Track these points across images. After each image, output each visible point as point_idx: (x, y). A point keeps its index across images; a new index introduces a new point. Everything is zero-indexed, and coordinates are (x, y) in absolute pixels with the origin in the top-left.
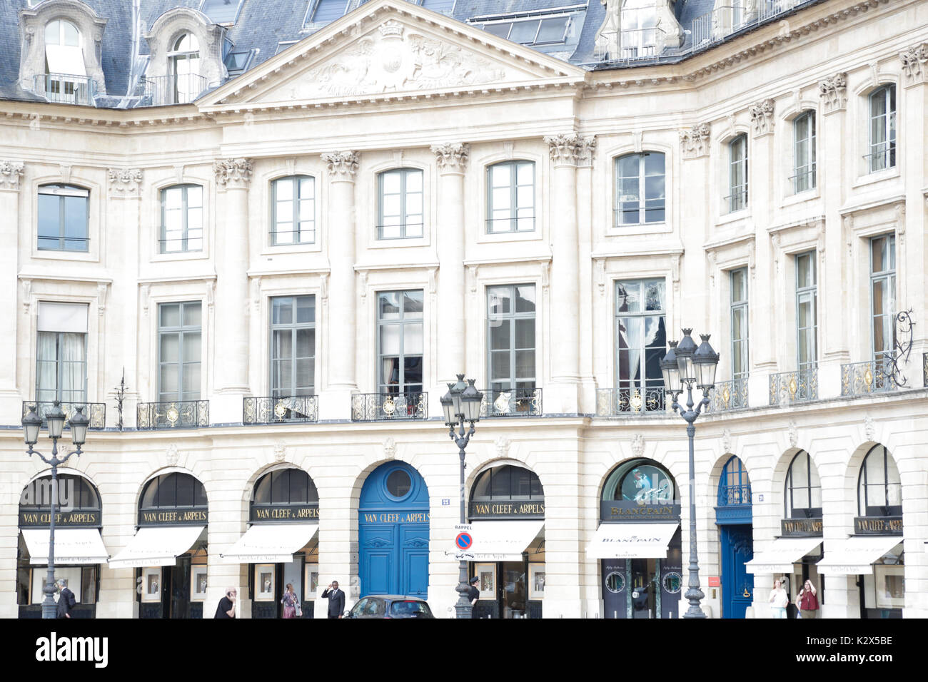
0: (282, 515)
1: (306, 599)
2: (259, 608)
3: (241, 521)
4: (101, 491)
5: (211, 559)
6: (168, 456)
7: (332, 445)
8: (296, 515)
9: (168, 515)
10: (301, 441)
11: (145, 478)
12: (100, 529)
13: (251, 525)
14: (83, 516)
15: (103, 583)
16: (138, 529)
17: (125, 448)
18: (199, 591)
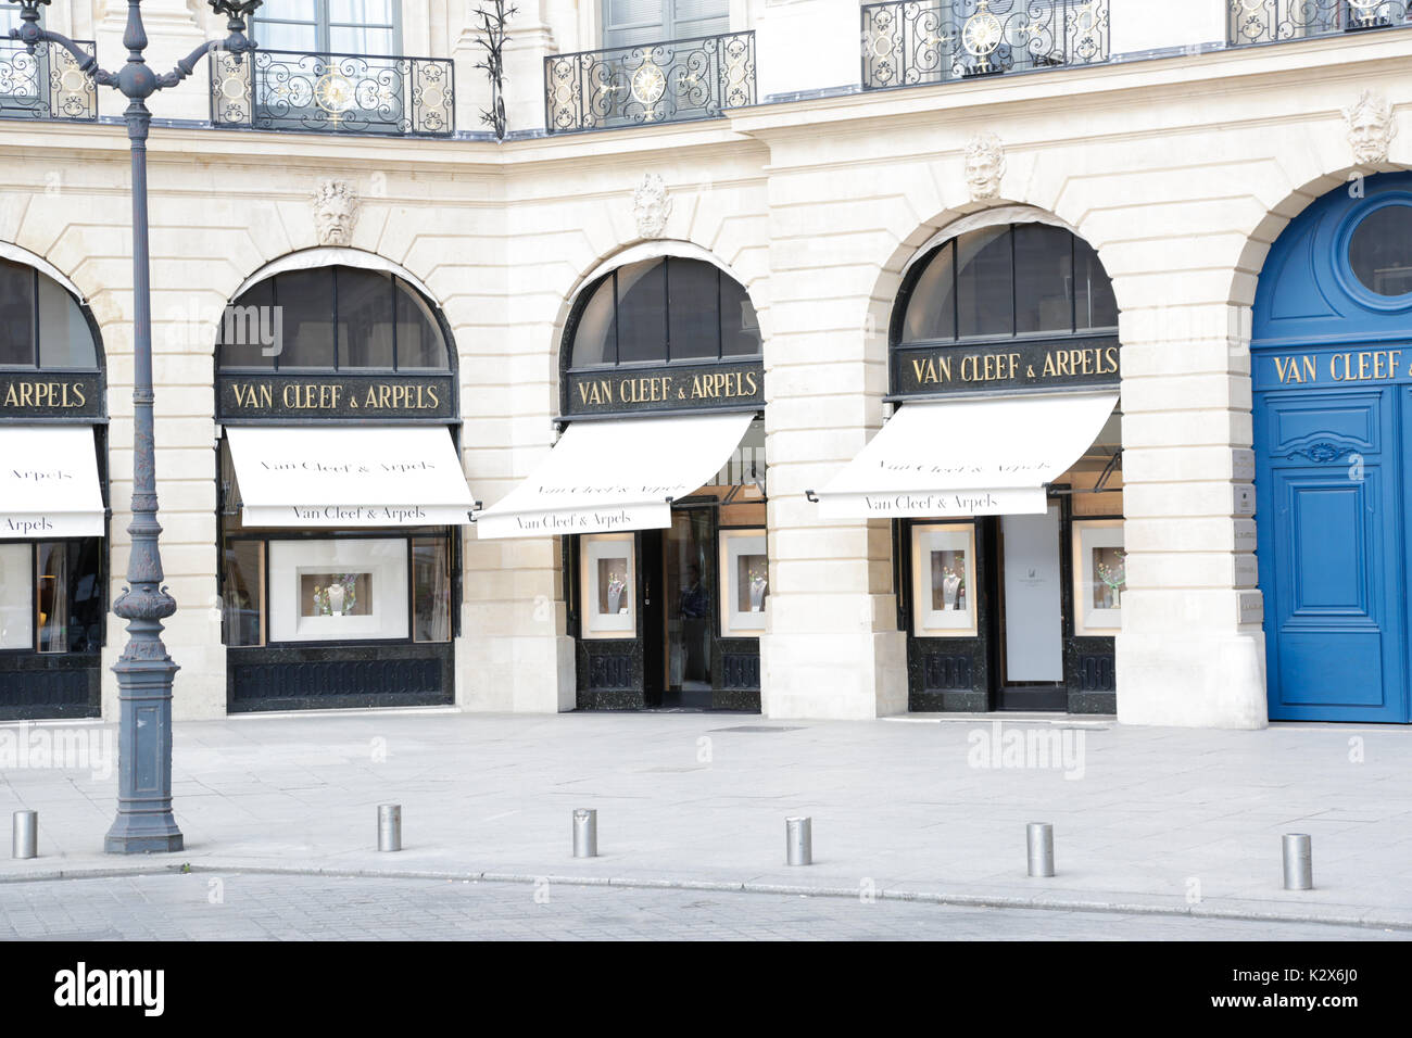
0: (992, 372)
1: (1080, 631)
2: (930, 657)
3: (867, 394)
4: (452, 319)
5: (777, 512)
6: (638, 207)
7: (1159, 132)
8: (1038, 370)
9: (647, 385)
10: (1054, 129)
11: (574, 278)
12: (455, 429)
13: (897, 405)
14: (405, 392)
15: (470, 583)
16: (563, 427)
17: (517, 191)
18: (744, 604)
